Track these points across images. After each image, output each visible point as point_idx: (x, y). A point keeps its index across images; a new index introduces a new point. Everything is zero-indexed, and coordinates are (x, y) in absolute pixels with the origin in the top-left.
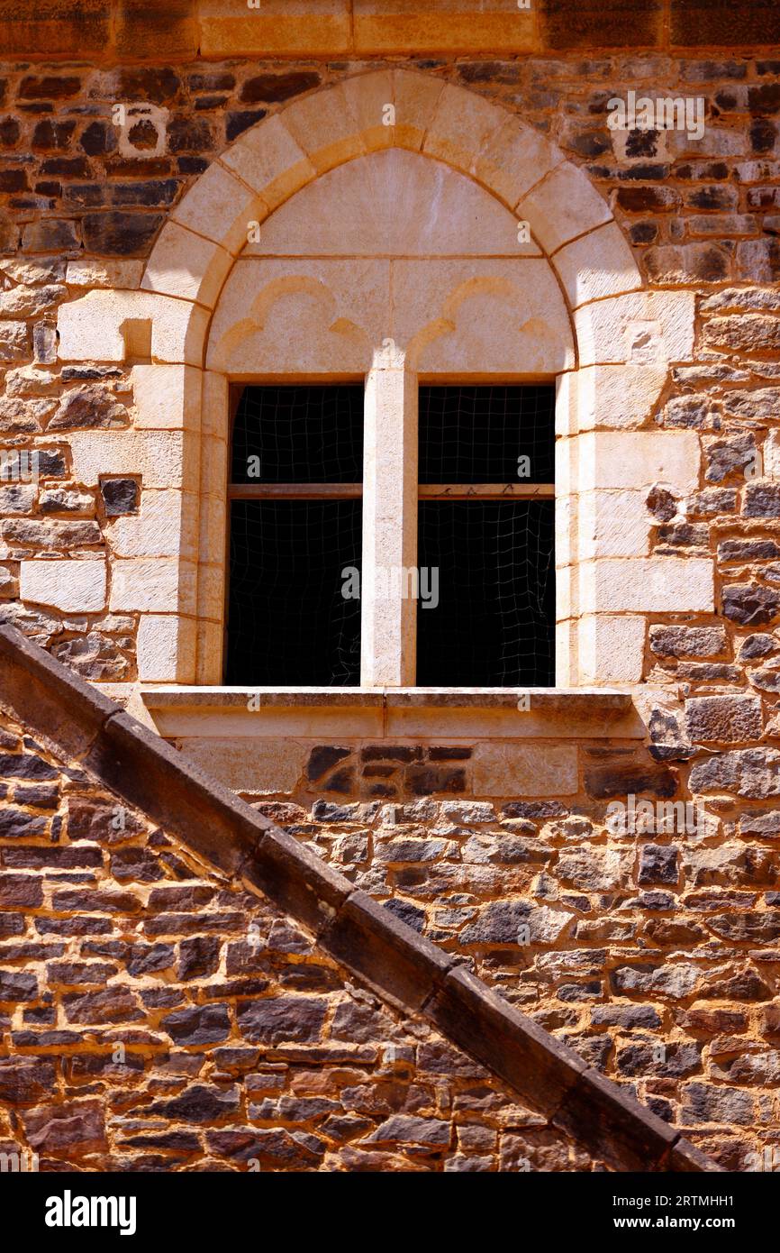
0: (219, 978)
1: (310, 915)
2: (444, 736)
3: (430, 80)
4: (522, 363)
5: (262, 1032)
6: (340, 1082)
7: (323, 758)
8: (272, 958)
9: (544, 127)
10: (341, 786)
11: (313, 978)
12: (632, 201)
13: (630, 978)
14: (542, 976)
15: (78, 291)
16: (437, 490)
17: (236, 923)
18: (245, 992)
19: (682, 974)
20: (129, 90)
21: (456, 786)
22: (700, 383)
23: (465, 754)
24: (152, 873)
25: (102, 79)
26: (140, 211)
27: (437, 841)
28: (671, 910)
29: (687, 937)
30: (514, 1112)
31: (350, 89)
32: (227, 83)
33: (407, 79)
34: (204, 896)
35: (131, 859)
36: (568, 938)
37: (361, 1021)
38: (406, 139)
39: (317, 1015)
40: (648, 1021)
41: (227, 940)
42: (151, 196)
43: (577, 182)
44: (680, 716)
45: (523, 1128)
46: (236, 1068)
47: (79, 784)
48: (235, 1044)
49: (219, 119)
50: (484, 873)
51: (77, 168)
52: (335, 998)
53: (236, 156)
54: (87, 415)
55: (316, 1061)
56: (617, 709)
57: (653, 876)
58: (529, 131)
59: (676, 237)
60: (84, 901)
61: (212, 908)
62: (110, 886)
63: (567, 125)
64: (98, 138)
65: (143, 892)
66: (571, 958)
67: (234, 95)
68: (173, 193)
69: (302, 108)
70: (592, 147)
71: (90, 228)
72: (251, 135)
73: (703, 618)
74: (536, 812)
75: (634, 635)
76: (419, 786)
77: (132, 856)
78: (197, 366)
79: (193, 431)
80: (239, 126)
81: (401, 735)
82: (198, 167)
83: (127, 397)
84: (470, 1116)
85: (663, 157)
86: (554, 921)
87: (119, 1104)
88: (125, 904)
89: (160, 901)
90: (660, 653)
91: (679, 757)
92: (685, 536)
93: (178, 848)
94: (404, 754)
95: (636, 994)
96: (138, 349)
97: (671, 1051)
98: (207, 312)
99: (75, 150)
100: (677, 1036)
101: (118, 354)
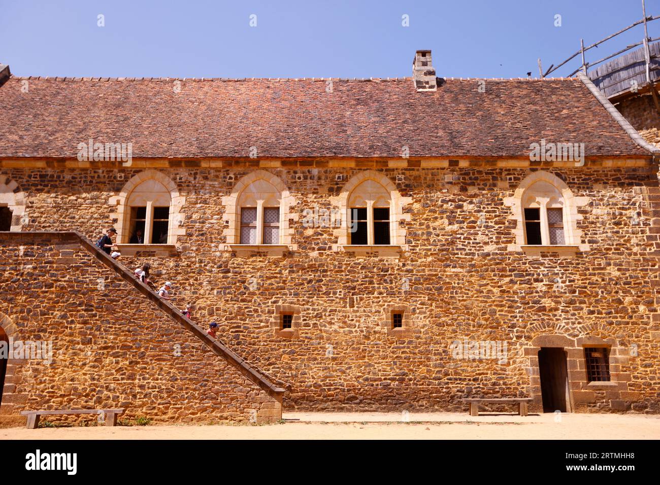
0: (109, 280)
1: (120, 273)
2: (152, 250)
3: (155, 171)
4: (166, 205)
5: (114, 287)
6: (123, 292)
7: (138, 252)
8: (115, 278)
9: (169, 176)
10: (140, 256)
11: (120, 280)
12: (179, 186)
13: (173, 278)
14: (163, 278)
15: (111, 196)
16: (155, 220)
17: (111, 274)
18: (112, 282)
19: (179, 277)
20: (120, 171)
21: (154, 256)
22: (186, 207)
23: (155, 252)
24: (102, 268)
25: (116, 170)
26: (120, 186)
27: (151, 262)
28: (178, 270)
29: (180, 273)
30: (142, 296)
31: (146, 172)
32: (131, 171)
33: (153, 171)
34: (108, 271)
35: (99, 267)
36: (166, 274)
37: (125, 285)
38: (153, 178)
39: (120, 284)
40: (175, 283)
41: (110, 276)
42: (121, 184)
43: (173, 183)
44: (181, 247)
45: (143, 297)
46: (111, 291)
47: (94, 258)
48: (110, 288)
49: (130, 175)
50: (156, 266)
51: (112, 181)
52: (122, 283)
53: (132, 180)
54: (112, 211)
55: (120, 290)
56: (173, 247)
57: (176, 266)
58: (167, 177)
59: (184, 190)
60: (94, 272)
61: (109, 272)
62: (97, 270)
63: (172, 176)
64: (115, 178)
65: (100, 270)
66: (166, 276)
67: (132, 172)
68: (124, 184)
69: (140, 174)
70: (175, 179)
71: (114, 189)
72: (134, 177)
73: (184, 236)
74: (163, 259)
75: (176, 238)
76: (149, 256)
77: (100, 266)
78: (126, 205)
79: (125, 213)
80: (132, 176)
81: (147, 250)
82: (127, 181)
83: (117, 209)
84: (137, 296)
85: (183, 180)
86: (164, 272)
87: (96, 295)
88: (98, 272)
89: (103, 272)
90: (179, 240)
91: (180, 252)
92: (183, 226)
93: (105, 266)
94: (148, 252)
95: (174, 280)
96: (118, 203)
97: (177, 287)
98: (127, 199)
99: (112, 178)
100: (178, 285)
101: (116, 204)
